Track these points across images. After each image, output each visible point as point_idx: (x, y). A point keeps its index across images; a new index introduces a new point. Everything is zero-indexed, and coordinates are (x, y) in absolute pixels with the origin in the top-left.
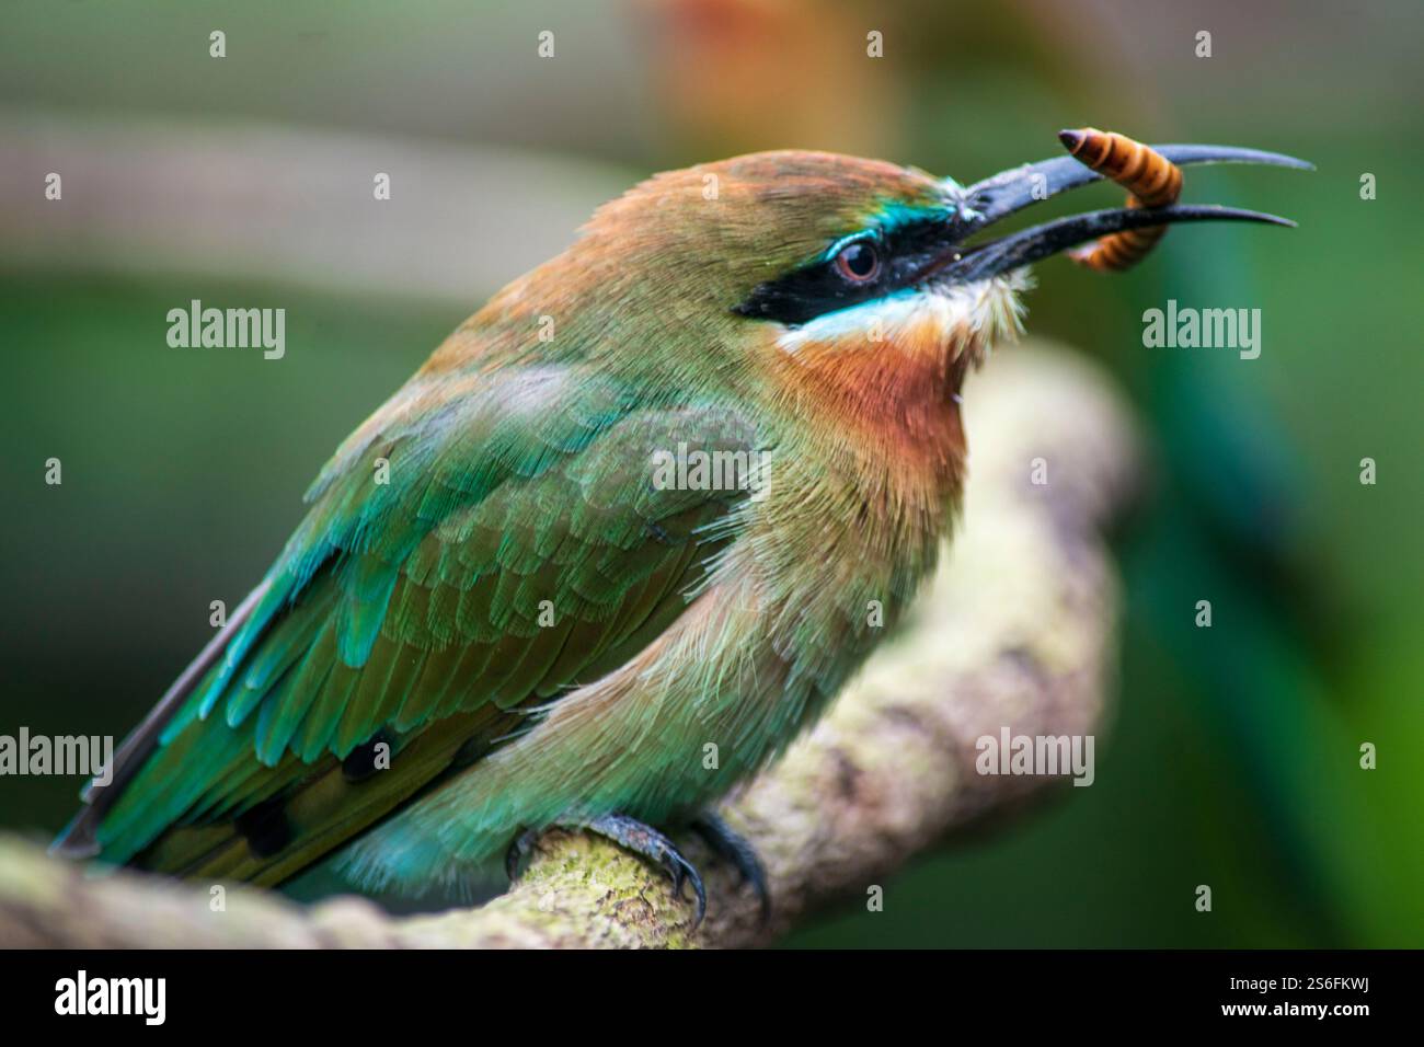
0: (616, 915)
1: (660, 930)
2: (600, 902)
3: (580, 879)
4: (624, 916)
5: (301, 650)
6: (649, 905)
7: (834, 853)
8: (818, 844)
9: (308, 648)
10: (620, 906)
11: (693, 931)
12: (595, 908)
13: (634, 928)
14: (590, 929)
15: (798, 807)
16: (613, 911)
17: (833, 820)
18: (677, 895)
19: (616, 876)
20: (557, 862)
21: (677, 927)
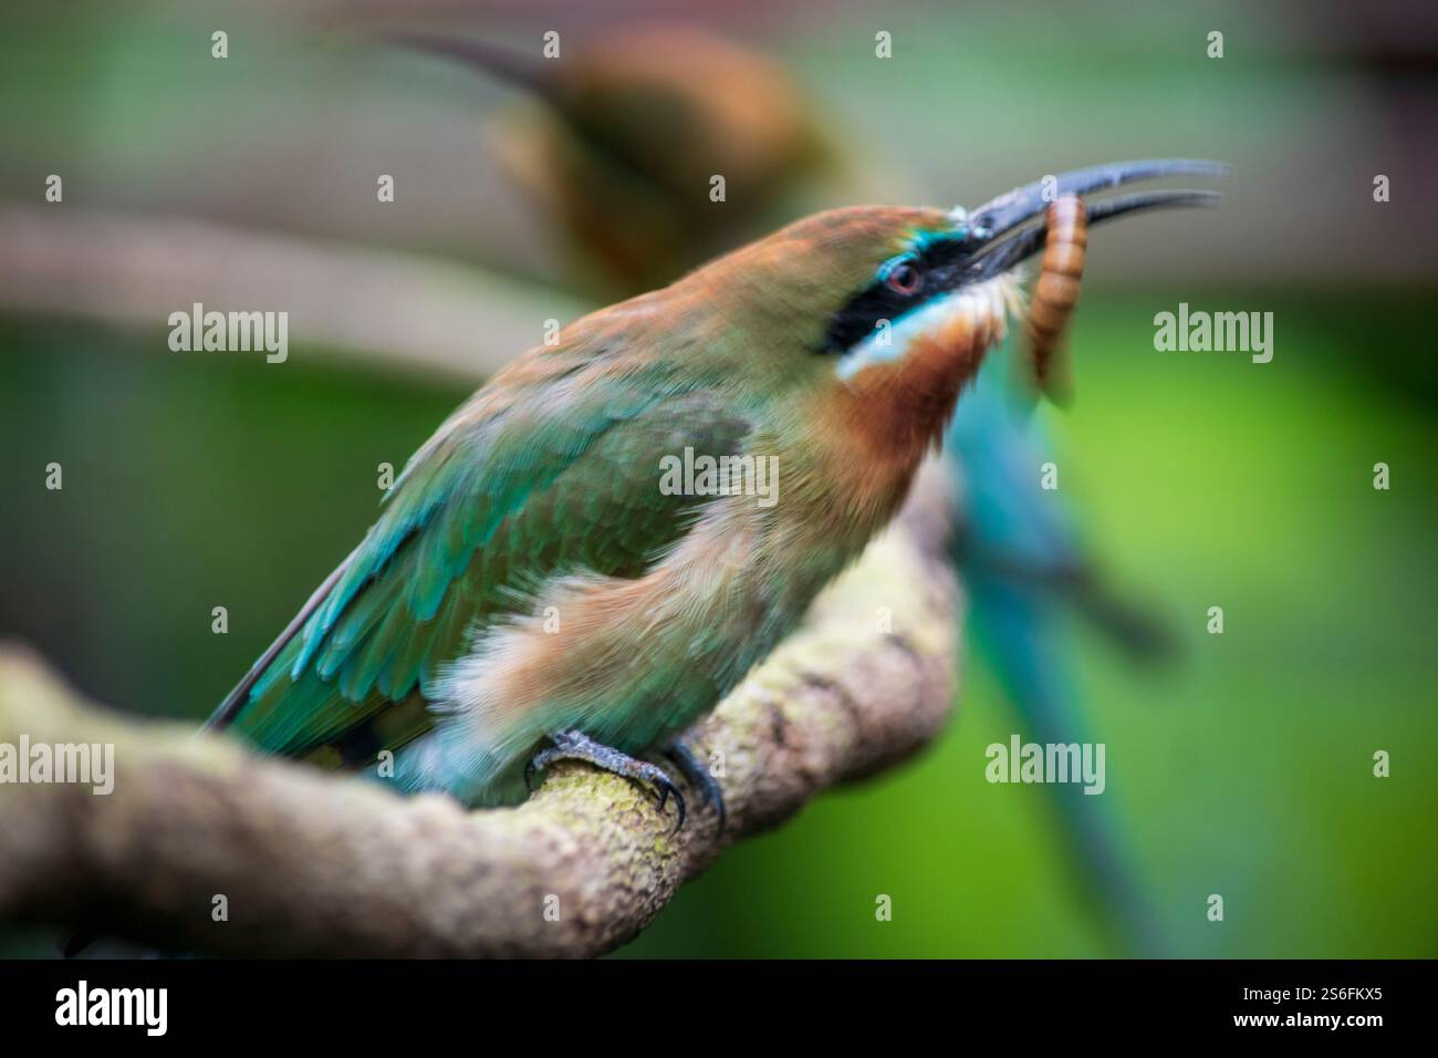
0: (618, 822)
1: (650, 835)
2: (608, 810)
3: (590, 792)
4: (625, 822)
5: (381, 615)
6: (641, 815)
7: (767, 786)
8: (757, 778)
9: (387, 613)
10: (621, 814)
11: (671, 837)
12: (604, 815)
13: (632, 833)
14: (602, 830)
15: (742, 748)
16: (616, 818)
17: (768, 761)
18: (660, 809)
19: (616, 791)
20: (569, 778)
21: (660, 834)
